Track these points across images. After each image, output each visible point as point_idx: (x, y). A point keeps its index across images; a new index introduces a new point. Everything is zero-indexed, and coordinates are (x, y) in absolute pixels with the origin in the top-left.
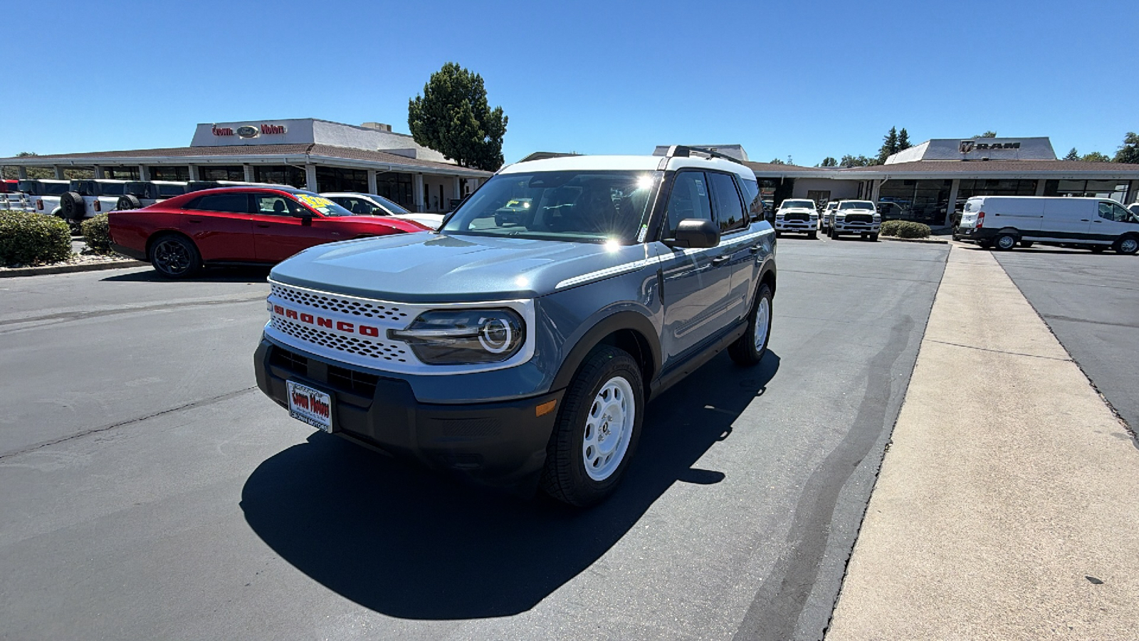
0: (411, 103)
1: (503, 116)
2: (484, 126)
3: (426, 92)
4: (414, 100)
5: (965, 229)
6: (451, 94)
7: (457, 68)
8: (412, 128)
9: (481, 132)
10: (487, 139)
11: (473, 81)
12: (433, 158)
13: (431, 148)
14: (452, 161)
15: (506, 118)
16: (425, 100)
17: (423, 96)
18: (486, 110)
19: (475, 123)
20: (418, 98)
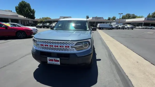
0: (16, 7)
1: (34, 10)
2: (31, 12)
3: (19, 5)
4: (16, 6)
5: (98, 27)
6: (24, 6)
7: (25, 2)
8: (17, 11)
9: (31, 13)
10: (32, 14)
11: (28, 4)
12: (21, 17)
13: (21, 15)
14: (25, 17)
15: (35, 11)
16: (19, 7)
17: (18, 6)
18: (31, 9)
19: (30, 11)
20: (17, 6)
